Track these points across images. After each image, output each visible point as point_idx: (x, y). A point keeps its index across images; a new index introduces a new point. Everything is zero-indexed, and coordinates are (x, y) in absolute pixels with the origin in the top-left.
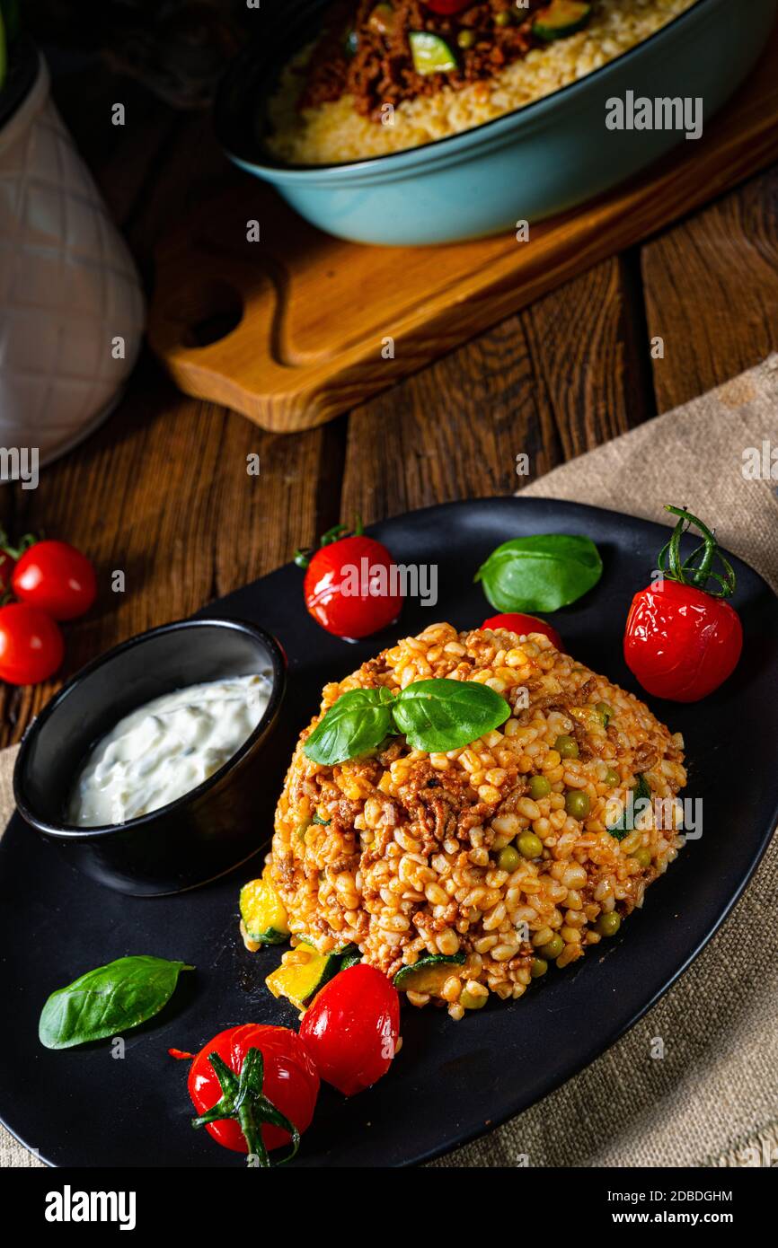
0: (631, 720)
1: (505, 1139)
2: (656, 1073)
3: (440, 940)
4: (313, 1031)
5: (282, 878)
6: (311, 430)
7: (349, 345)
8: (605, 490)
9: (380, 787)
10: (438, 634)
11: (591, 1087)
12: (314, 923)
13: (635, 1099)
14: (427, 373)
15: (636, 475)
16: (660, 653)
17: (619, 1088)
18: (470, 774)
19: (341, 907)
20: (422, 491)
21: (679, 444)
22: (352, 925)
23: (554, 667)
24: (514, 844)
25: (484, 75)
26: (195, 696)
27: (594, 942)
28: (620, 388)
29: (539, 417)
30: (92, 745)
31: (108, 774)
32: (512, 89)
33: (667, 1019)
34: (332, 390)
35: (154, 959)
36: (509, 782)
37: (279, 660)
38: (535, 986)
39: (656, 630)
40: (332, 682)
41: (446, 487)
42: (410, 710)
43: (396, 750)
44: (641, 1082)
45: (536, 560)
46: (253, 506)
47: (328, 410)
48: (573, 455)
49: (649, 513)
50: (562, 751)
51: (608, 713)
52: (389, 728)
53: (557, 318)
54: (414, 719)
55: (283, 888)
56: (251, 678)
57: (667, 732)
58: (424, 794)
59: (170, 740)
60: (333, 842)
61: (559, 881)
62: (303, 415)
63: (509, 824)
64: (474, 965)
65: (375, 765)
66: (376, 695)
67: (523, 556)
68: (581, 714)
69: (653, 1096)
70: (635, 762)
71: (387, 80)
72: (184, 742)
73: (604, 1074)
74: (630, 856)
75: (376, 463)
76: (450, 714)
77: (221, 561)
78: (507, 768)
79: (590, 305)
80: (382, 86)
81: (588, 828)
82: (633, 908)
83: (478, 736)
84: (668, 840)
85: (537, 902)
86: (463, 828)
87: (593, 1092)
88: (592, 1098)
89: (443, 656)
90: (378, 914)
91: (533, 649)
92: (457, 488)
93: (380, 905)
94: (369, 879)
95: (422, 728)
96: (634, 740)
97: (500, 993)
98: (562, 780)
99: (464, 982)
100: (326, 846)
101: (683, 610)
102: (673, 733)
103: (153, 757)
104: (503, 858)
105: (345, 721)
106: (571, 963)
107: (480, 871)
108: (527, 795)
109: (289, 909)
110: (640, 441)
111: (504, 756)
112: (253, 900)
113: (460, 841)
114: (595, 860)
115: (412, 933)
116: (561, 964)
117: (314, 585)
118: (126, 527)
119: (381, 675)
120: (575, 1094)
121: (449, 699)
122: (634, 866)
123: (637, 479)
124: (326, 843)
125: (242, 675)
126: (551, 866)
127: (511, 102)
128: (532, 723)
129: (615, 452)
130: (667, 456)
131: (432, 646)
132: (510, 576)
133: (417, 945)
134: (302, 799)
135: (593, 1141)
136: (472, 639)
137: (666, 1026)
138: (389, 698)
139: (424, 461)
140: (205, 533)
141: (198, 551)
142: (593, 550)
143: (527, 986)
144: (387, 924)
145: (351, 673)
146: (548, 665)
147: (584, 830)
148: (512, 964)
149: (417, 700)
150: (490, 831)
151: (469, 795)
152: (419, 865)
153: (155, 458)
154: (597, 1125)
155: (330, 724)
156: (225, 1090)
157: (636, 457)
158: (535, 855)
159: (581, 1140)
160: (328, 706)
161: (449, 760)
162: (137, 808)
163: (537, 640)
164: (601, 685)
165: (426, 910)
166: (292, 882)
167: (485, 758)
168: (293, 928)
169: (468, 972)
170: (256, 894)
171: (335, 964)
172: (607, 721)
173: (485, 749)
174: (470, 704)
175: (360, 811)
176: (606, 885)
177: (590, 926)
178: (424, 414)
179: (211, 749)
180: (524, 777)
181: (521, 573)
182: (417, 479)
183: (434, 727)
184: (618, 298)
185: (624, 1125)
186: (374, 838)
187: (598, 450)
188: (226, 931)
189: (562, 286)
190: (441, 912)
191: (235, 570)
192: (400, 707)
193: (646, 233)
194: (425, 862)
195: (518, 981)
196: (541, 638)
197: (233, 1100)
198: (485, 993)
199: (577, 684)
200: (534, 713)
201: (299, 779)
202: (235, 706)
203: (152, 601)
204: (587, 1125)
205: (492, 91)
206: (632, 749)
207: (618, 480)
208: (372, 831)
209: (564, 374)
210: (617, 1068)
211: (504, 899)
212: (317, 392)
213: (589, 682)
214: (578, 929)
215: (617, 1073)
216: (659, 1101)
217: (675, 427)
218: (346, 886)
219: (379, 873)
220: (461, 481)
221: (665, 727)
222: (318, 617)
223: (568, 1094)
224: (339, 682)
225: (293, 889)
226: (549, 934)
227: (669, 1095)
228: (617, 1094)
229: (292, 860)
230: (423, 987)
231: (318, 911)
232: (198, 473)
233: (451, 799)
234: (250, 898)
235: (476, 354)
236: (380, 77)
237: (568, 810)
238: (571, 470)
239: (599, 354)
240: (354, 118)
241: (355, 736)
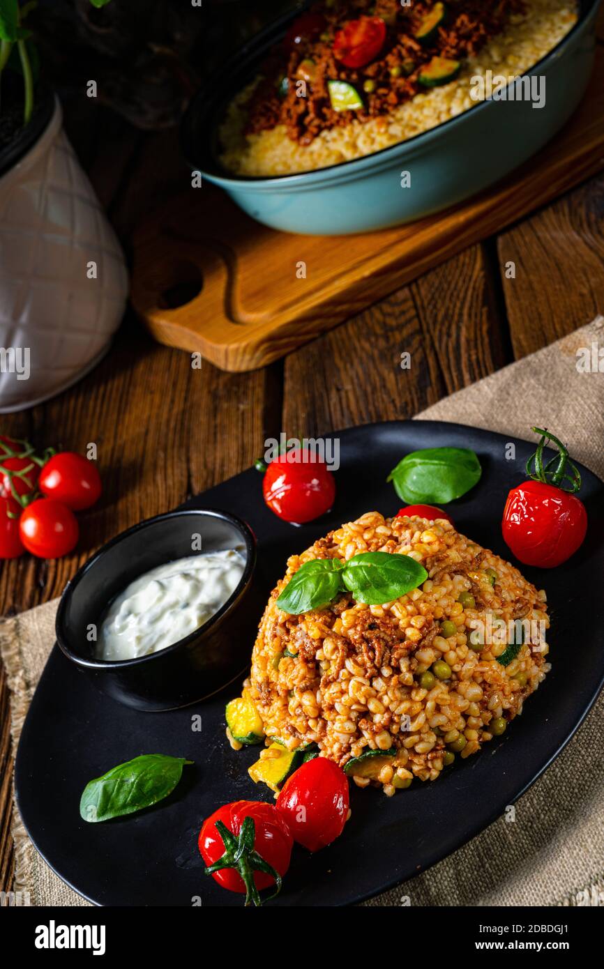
0: (511, 580)
1: (428, 880)
2: (535, 831)
3: (378, 739)
4: (287, 805)
5: (260, 696)
6: (257, 370)
7: (284, 308)
8: (480, 415)
9: (334, 629)
10: (371, 519)
11: (489, 842)
12: (285, 728)
13: (521, 850)
14: (342, 329)
15: (502, 404)
16: (529, 533)
17: (510, 843)
18: (399, 620)
19: (306, 716)
20: (343, 415)
21: (532, 381)
22: (314, 729)
23: (455, 543)
24: (431, 669)
25: (383, 112)
26: (185, 565)
27: (487, 739)
28: (486, 340)
29: (427, 362)
30: (109, 602)
31: (124, 623)
32: (403, 123)
33: (542, 793)
34: (272, 341)
35: (164, 756)
36: (427, 625)
37: (249, 538)
38: (446, 771)
39: (526, 516)
40: (294, 555)
41: (361, 413)
42: (355, 574)
43: (345, 603)
44: (525, 838)
45: (434, 466)
46: (216, 427)
47: (269, 356)
48: (454, 390)
49: (513, 432)
50: (464, 602)
51: (494, 576)
52: (339, 587)
53: (437, 289)
54: (358, 580)
55: (260, 704)
56: (227, 552)
57: (534, 589)
58: (367, 634)
59: (170, 598)
60: (300, 669)
61: (463, 696)
62: (251, 359)
63: (428, 655)
64: (402, 757)
65: (330, 614)
66: (330, 564)
67: (424, 463)
68: (475, 577)
69: (534, 848)
70: (514, 611)
71: (312, 115)
72: (180, 599)
73: (498, 833)
74: (512, 678)
75: (307, 395)
76: (384, 577)
77: (193, 467)
78: (425, 615)
79: (461, 279)
80: (308, 119)
81: (483, 658)
82: (515, 715)
83: (404, 593)
84: (539, 666)
85: (448, 712)
86: (395, 659)
87: (491, 846)
88: (490, 851)
89: (375, 536)
90: (333, 721)
91: (440, 530)
92: (369, 413)
93: (334, 714)
94: (327, 696)
95: (364, 587)
96: (513, 595)
97: (421, 776)
98: (464, 624)
99: (395, 769)
100: (295, 672)
101: (546, 502)
102: (538, 590)
103: (157, 610)
104: (423, 679)
105: (308, 582)
106: (471, 754)
107: (407, 689)
108: (439, 634)
109: (264, 719)
110: (504, 379)
111: (422, 606)
112: (236, 713)
113: (392, 667)
114: (488, 681)
115: (358, 734)
116: (464, 756)
117: (270, 485)
118: (119, 442)
119: (329, 550)
120: (477, 847)
121: (383, 566)
122: (516, 685)
123: (502, 407)
124: (295, 670)
125: (219, 550)
126: (457, 685)
127: (403, 132)
128: (443, 582)
129: (486, 387)
130: (524, 391)
131: (366, 528)
132: (415, 477)
133: (362, 743)
134: (276, 639)
135: (492, 880)
136: (396, 523)
137: (542, 799)
138: (339, 566)
139: (343, 394)
140: (181, 446)
141: (176, 459)
142: (475, 458)
143: (440, 771)
144: (340, 728)
145: (307, 548)
146: (451, 541)
147: (480, 659)
148: (430, 756)
149: (360, 567)
150: (414, 660)
151: (399, 634)
152: (364, 685)
153: (139, 390)
154: (494, 868)
155: (296, 584)
156: (228, 847)
157: (502, 391)
158: (446, 677)
159: (483, 879)
160: (293, 572)
161: (384, 610)
162: (148, 647)
163: (442, 524)
164: (488, 556)
165: (367, 718)
166: (267, 699)
167: (410, 608)
168: (268, 732)
169: (398, 762)
170: (239, 708)
171: (299, 758)
172: (494, 581)
173: (410, 601)
174: (398, 570)
175: (320, 647)
176: (496, 699)
177: (485, 728)
178: (341, 358)
179: (201, 604)
180: (437, 622)
181: (423, 475)
182: (338, 407)
183: (373, 586)
184: (482, 274)
185: (514, 868)
186: (330, 667)
187: (473, 385)
188: (215, 736)
189: (440, 265)
190: (379, 719)
191: (205, 474)
192: (348, 572)
193: (500, 227)
194: (368, 683)
195: (434, 768)
196: (445, 523)
197: (233, 854)
198: (411, 777)
199: (472, 555)
200: (443, 576)
201: (273, 625)
202: (217, 573)
203: (143, 497)
204: (487, 869)
205: (389, 124)
206: (512, 601)
207: (489, 408)
208: (329, 661)
209: (444, 330)
210: (507, 828)
211: (424, 709)
212: (262, 342)
213: (481, 553)
214: (476, 730)
215: (507, 832)
216: (538, 851)
217: (528, 369)
218: (309, 701)
219: (335, 691)
220: (371, 408)
221: (533, 586)
222: (274, 508)
223: (472, 848)
224: (299, 555)
225: (268, 704)
226: (456, 734)
227: (545, 847)
228: (508, 847)
229: (268, 683)
230: (365, 773)
231: (288, 719)
232: (173, 401)
233: (386, 637)
234: (233, 712)
235: (378, 315)
236: (306, 113)
237: (469, 644)
238: (454, 401)
239: (470, 315)
240: (286, 142)
241: (316, 593)
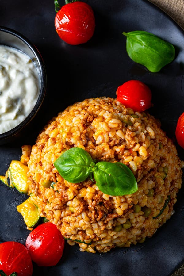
3: (86, 240)
18: (115, 203)
24: (122, 225)
36: (128, 209)
42: (101, 175)
50: (149, 195)
58: (97, 208)
61: (132, 234)
63: (122, 221)
65: (81, 185)
68: (158, 176)
70: (169, 191)
76: (115, 183)
84: (169, 213)
86: (107, 221)
89: (115, 136)
95: (103, 184)
99: (88, 247)
104: (117, 228)
108: (132, 212)
111: (130, 200)
113: (104, 223)
126: (131, 230)
133: (77, 238)
149: (105, 173)
150: (116, 222)
158: (127, 228)
161: (110, 198)
165: (84, 233)
167: (122, 200)
172: (166, 177)
173: (124, 198)
174: (124, 182)
190: (89, 235)
194: (90, 224)
195: (106, 250)
211: (112, 238)
237: (144, 215)
241: (78, 177)
